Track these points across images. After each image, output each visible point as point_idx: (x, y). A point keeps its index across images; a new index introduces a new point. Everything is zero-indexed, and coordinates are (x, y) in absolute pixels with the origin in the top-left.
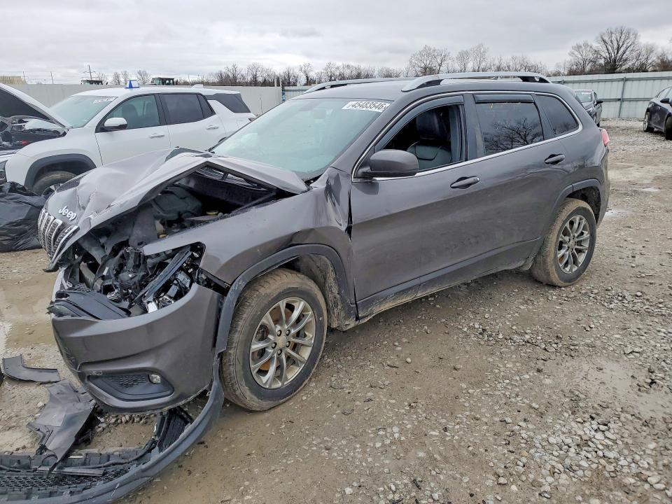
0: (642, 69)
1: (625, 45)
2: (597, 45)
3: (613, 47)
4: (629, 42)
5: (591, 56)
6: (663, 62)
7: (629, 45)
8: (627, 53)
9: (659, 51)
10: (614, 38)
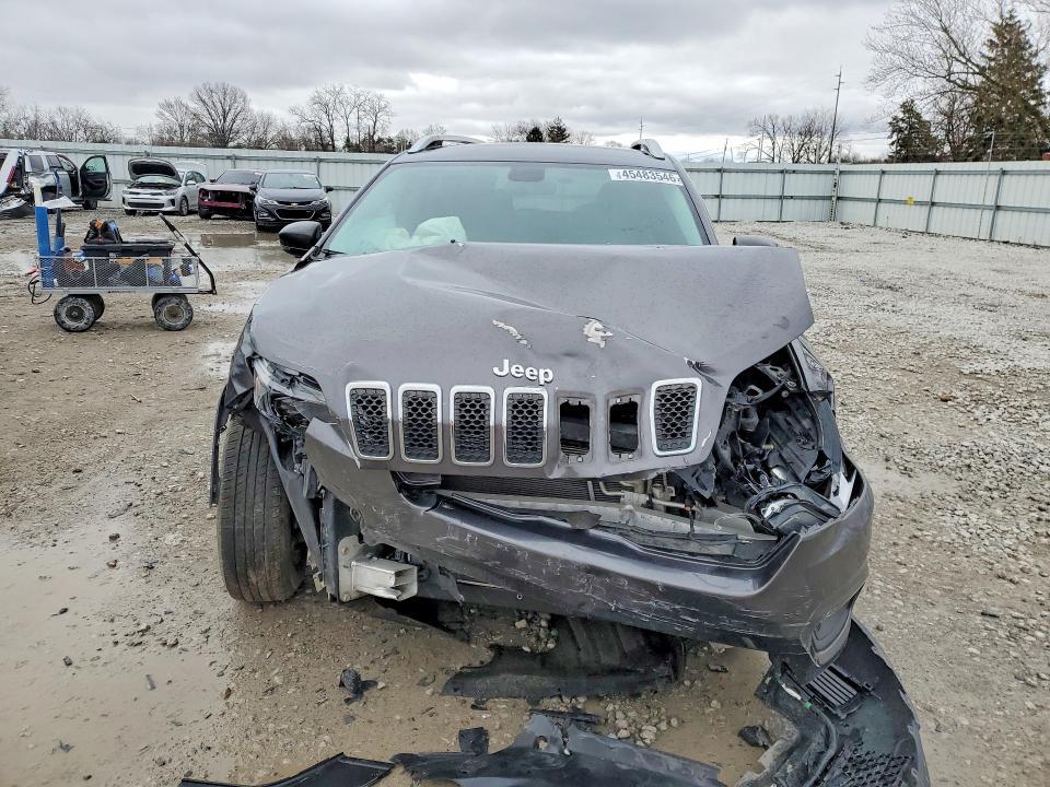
0: (259, 145)
1: (233, 111)
2: (194, 106)
3: (216, 112)
4: (238, 106)
5: (189, 121)
6: (285, 138)
7: (238, 111)
8: (238, 122)
9: (279, 124)
10: (215, 99)
